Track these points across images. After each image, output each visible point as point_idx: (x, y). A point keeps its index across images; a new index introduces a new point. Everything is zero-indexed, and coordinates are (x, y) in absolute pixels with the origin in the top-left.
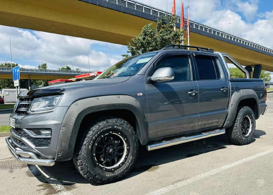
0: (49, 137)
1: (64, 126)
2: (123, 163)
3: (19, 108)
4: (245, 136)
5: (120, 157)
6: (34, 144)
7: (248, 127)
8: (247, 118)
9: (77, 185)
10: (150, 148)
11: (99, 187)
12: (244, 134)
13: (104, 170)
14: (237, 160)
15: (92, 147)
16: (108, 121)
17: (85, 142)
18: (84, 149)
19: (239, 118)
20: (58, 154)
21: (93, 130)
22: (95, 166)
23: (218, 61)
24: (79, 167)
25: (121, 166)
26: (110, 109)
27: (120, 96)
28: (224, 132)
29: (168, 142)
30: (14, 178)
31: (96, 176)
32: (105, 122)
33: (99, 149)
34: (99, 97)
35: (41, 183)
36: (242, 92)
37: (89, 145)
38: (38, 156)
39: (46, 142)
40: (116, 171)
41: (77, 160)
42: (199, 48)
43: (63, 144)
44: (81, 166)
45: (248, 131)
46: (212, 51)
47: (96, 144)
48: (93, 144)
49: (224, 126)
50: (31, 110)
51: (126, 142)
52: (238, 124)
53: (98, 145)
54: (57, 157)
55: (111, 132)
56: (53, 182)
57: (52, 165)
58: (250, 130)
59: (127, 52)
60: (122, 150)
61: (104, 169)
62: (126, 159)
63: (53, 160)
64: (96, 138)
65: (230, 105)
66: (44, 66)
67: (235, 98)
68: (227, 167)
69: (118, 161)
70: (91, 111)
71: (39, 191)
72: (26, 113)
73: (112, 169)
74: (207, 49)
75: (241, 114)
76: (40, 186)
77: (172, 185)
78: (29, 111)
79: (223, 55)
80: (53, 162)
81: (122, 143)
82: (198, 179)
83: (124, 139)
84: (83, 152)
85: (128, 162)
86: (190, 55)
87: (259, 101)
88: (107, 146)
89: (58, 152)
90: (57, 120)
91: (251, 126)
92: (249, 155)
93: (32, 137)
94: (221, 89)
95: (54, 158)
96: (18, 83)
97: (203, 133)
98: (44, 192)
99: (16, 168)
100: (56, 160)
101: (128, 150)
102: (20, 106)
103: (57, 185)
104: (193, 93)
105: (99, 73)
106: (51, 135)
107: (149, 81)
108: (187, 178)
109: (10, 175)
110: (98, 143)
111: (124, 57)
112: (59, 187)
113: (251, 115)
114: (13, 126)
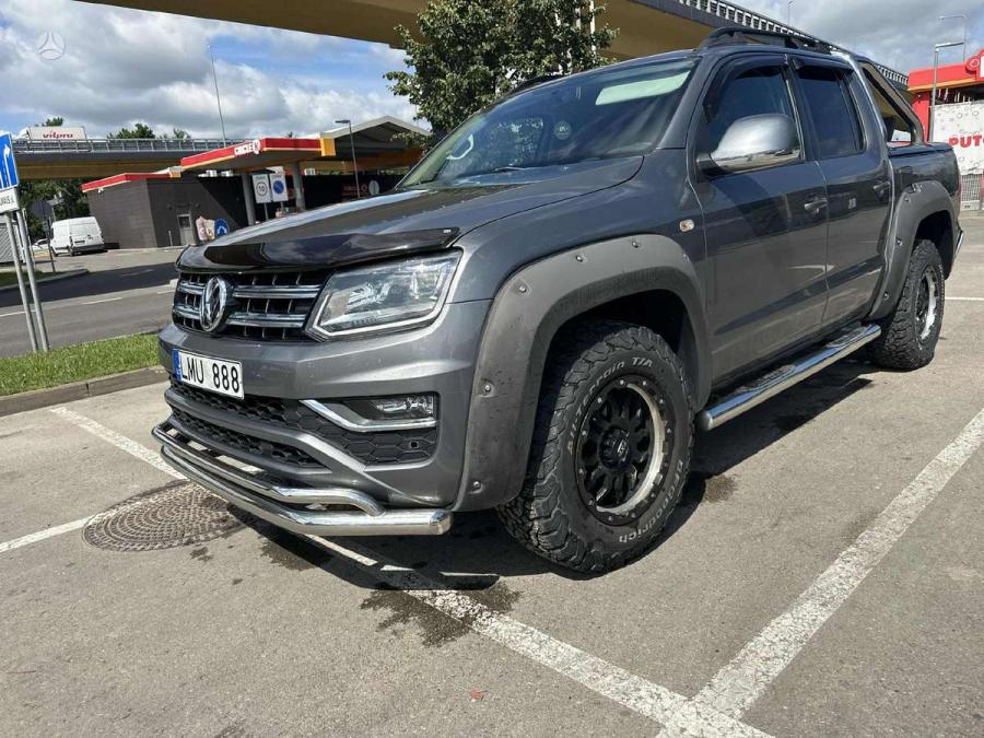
0: (429, 423)
1: (485, 381)
2: (657, 489)
4: (922, 336)
5: (643, 468)
6: (356, 455)
7: (927, 309)
9: (511, 583)
10: (712, 420)
13: (609, 523)
15: (575, 447)
16: (612, 342)
17: (554, 431)
18: (553, 457)
20: (470, 487)
21: (573, 380)
22: (590, 511)
23: (852, 86)
24: (536, 526)
25: (655, 499)
26: (622, 293)
27: (638, 238)
28: (879, 333)
29: (757, 390)
30: (236, 582)
31: (590, 546)
32: (603, 347)
33: (588, 450)
34: (584, 252)
35: (367, 593)
36: (918, 191)
37: (568, 438)
38: (386, 504)
39: (414, 445)
40: (641, 520)
41: (532, 500)
43: (494, 447)
44: (544, 521)
45: (925, 320)
46: (825, 48)
47: (584, 433)
48: (578, 433)
49: (873, 312)
50: (323, 324)
51: (661, 412)
53: (588, 435)
54: (468, 497)
55: (622, 382)
56: (408, 582)
57: (441, 531)
60: (645, 444)
61: (610, 519)
62: (664, 471)
63: (447, 511)
64: (585, 409)
65: (892, 239)
67: (905, 211)
69: (639, 482)
70: (571, 313)
71: (389, 630)
72: (299, 336)
73: (631, 512)
76: (371, 603)
77: (852, 549)
78: (315, 326)
79: (858, 62)
80: (445, 516)
81: (647, 415)
82: (912, 514)
83: (655, 402)
84: (550, 472)
85: (672, 483)
88: (606, 437)
89: (471, 481)
93: (346, 431)
94: (875, 187)
95: (452, 504)
96: (15, 198)
97: (831, 345)
98: (413, 632)
99: (207, 539)
100: (461, 507)
101: (669, 441)
102: (236, 305)
103: (435, 595)
104: (816, 206)
105: (269, 142)
106: (437, 418)
107: (704, 171)
108: (874, 514)
109: (208, 569)
110: (588, 427)
111: (395, 82)
112: (449, 600)
113: (937, 269)
114: (221, 390)
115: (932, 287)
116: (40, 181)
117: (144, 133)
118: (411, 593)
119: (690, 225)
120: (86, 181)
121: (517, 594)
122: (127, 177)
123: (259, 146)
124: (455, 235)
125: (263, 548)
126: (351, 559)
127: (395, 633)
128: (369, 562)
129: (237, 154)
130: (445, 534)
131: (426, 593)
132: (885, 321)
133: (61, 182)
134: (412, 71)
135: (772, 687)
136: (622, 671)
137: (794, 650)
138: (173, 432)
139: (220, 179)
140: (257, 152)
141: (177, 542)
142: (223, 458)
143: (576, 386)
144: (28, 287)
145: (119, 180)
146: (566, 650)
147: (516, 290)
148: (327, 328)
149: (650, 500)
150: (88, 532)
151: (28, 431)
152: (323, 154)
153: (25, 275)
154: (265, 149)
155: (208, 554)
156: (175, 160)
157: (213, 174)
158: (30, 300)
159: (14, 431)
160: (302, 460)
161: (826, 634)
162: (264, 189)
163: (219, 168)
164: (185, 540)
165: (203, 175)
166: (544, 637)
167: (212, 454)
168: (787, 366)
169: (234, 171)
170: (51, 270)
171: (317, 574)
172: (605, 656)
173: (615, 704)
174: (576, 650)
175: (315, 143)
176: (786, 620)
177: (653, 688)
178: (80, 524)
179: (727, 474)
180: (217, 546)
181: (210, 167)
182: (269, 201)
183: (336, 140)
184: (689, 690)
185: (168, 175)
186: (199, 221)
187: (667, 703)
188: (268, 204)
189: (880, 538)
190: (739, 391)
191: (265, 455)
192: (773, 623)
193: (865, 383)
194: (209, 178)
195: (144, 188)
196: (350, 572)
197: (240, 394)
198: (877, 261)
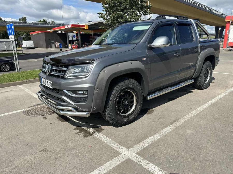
0: (86, 96)
1: (97, 88)
2: (134, 111)
3: (51, 71)
4: (206, 82)
5: (131, 107)
6: (73, 101)
7: (208, 76)
8: (207, 70)
9: (103, 127)
10: (149, 98)
11: (119, 128)
12: (205, 81)
13: (122, 117)
14: (206, 103)
15: (115, 102)
16: (124, 82)
17: (111, 99)
18: (110, 104)
19: (204, 71)
20: (93, 108)
21: (116, 89)
22: (118, 114)
23: (191, 27)
24: (107, 116)
25: (133, 113)
26: (127, 73)
27: (132, 62)
28: (194, 81)
29: (160, 92)
30: (51, 123)
31: (118, 121)
32: (123, 83)
33: (119, 103)
34: (119, 64)
35: (75, 127)
36: (206, 51)
37: (114, 100)
38: (77, 110)
39: (83, 100)
40: (130, 117)
41: (106, 111)
42: (179, 16)
43: (98, 101)
44: (108, 116)
45: (207, 79)
46: (187, 18)
47: (118, 99)
48: (116, 99)
49: (193, 77)
50: (67, 75)
51: (136, 96)
52: (202, 75)
53: (119, 100)
54: (93, 110)
55: (127, 90)
56: (84, 126)
57: (88, 116)
58: (208, 78)
59: (103, 10)
60: (132, 102)
61: (123, 116)
62: (136, 107)
64: (118, 95)
65: (199, 61)
66: (24, 19)
67: (202, 55)
68: (201, 108)
69: (130, 109)
70: (115, 76)
71: (77, 134)
72: (63, 77)
73: (127, 115)
74: (184, 18)
75: (204, 67)
76: (75, 129)
77: (171, 125)
78: (66, 76)
79: (194, 21)
80: (89, 113)
81: (133, 96)
82: (186, 120)
83: (135, 94)
84: (110, 106)
85: (137, 110)
86: (174, 24)
87: (216, 56)
88: (123, 100)
89: (93, 107)
90: (91, 84)
91: (209, 76)
92: (212, 98)
93: (71, 96)
94: (194, 50)
95: (90, 111)
96: (14, 38)
97: (181, 84)
98: (82, 135)
99: (47, 115)
100: (92, 112)
101: (137, 102)
102: (52, 70)
103: (88, 128)
104: (177, 54)
105: (73, 25)
106: (88, 95)
107: (150, 47)
108: (178, 119)
109: (46, 121)
110: (119, 98)
111: (100, 15)
112: (91, 130)
113: (210, 67)
114: (49, 86)
115: (209, 72)
116: (20, 31)
117: (45, 21)
118: (84, 128)
119: (145, 59)
120: (31, 32)
121: (104, 129)
122: (40, 32)
123: (71, 26)
124: (93, 60)
125: (57, 118)
126: (74, 121)
127: (78, 135)
128: (77, 121)
129: (65, 28)
130: (89, 117)
131: (86, 128)
132: (196, 79)
133: (25, 32)
134: (104, 12)
135: (144, 149)
136: (118, 144)
137: (151, 143)
138: (40, 94)
139: (61, 33)
140: (70, 28)
141: (41, 115)
142: (49, 100)
143: (116, 90)
144: (16, 57)
145: (38, 32)
146: (109, 140)
147: (104, 72)
148: (68, 76)
149: (132, 113)
150: (24, 112)
151: (14, 90)
152: (85, 29)
153: (15, 54)
154: (72, 27)
155: (46, 118)
156: (51, 28)
157: (60, 32)
158: (16, 60)
159: (11, 90)
160: (62, 101)
161: (158, 141)
162: (71, 37)
163: (61, 31)
164: (42, 115)
165: (58, 32)
166: (106, 137)
167: (47, 99)
168: (169, 88)
169: (65, 31)
170: (21, 53)
171: (67, 123)
172: (116, 141)
173: (115, 149)
174: (111, 140)
175: (84, 26)
176: (152, 138)
177: (122, 147)
178: (22, 110)
179: (153, 109)
180: (49, 117)
181: (60, 30)
182: (72, 39)
183: (89, 25)
184: (128, 148)
185: (49, 31)
186: (56, 43)
187: (124, 150)
188: (72, 40)
189: (177, 124)
190: (156, 92)
191: (56, 100)
192: (149, 138)
193: (191, 92)
194: (59, 33)
195: (44, 34)
196: (73, 123)
197: (52, 88)
198: (194, 66)
